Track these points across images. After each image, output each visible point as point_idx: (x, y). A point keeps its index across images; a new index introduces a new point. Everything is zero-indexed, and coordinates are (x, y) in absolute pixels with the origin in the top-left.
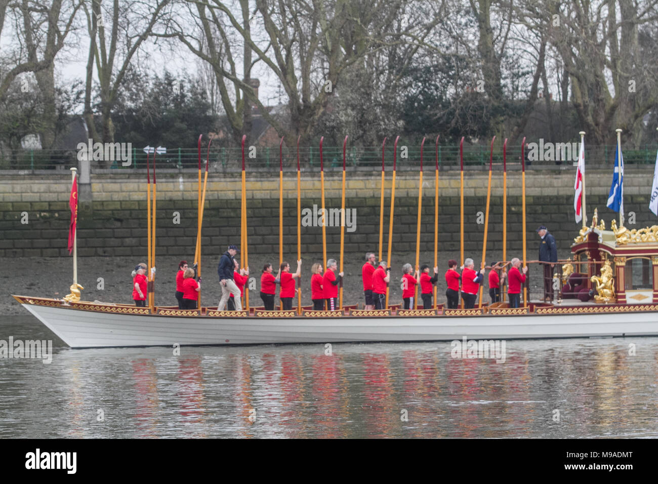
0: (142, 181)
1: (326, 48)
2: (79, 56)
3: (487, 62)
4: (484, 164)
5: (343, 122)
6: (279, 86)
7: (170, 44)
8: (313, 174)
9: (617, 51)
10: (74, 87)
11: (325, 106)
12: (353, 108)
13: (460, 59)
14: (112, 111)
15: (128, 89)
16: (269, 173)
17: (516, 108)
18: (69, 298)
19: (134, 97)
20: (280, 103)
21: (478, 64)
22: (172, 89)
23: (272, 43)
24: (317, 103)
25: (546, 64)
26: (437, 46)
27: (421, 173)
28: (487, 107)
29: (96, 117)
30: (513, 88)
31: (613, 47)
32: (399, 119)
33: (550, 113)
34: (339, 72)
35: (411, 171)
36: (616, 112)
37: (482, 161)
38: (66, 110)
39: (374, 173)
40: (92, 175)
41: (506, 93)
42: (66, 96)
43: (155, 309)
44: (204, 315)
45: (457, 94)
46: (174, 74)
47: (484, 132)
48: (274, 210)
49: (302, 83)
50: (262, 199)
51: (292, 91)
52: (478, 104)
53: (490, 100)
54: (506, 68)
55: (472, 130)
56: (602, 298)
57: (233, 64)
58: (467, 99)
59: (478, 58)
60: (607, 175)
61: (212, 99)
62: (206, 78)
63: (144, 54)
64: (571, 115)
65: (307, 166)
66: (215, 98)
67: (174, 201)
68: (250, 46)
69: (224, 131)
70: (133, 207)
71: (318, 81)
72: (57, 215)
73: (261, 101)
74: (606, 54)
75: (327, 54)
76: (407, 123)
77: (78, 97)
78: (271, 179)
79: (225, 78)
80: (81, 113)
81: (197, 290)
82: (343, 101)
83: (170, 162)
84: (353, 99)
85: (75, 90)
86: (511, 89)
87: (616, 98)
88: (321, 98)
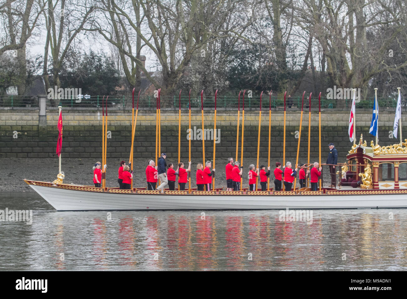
0: (76, 114)
1: (184, 38)
2: (40, 41)
3: (278, 48)
4: (275, 107)
5: (193, 81)
6: (157, 60)
7: (93, 35)
8: (176, 112)
9: (354, 42)
10: (37, 59)
11: (183, 72)
12: (200, 73)
13: (262, 46)
14: (59, 74)
15: (69, 61)
16: (150, 110)
17: (294, 75)
18: (56, 182)
19: (72, 66)
20: (157, 70)
21: (273, 49)
22: (94, 61)
23: (153, 35)
24: (178, 70)
25: (313, 49)
26: (249, 38)
27: (239, 111)
28: (278, 74)
29: (50, 77)
30: (293, 63)
31: (351, 40)
32: (226, 80)
33: (314, 78)
34: (191, 52)
35: (233, 110)
36: (353, 78)
37: (274, 105)
38: (32, 73)
39: (211, 111)
40: (47, 111)
41: (289, 66)
42: (32, 64)
43: (106, 189)
44: (134, 192)
45: (260, 66)
46: (96, 52)
47: (276, 89)
48: (152, 132)
49: (170, 59)
50: (146, 126)
51: (164, 63)
52: (272, 72)
53: (279, 70)
54: (289, 52)
55: (268, 87)
56: (365, 186)
57: (130, 47)
58: (266, 69)
59: (273, 45)
60: (347, 114)
61: (118, 68)
62: (115, 55)
63: (78, 40)
64: (326, 80)
65: (172, 107)
66: (120, 66)
67: (95, 126)
68: (140, 37)
69: (124, 86)
70: (71, 129)
71: (180, 57)
72: (26, 133)
73: (146, 69)
74: (347, 44)
75: (185, 42)
76: (231, 83)
77: (39, 65)
78: (151, 114)
79: (125, 55)
80: (41, 74)
81: (131, 178)
82: (194, 69)
83: (93, 104)
84: (200, 68)
85: (38, 61)
86: (292, 64)
87: (353, 70)
88: (181, 67)
